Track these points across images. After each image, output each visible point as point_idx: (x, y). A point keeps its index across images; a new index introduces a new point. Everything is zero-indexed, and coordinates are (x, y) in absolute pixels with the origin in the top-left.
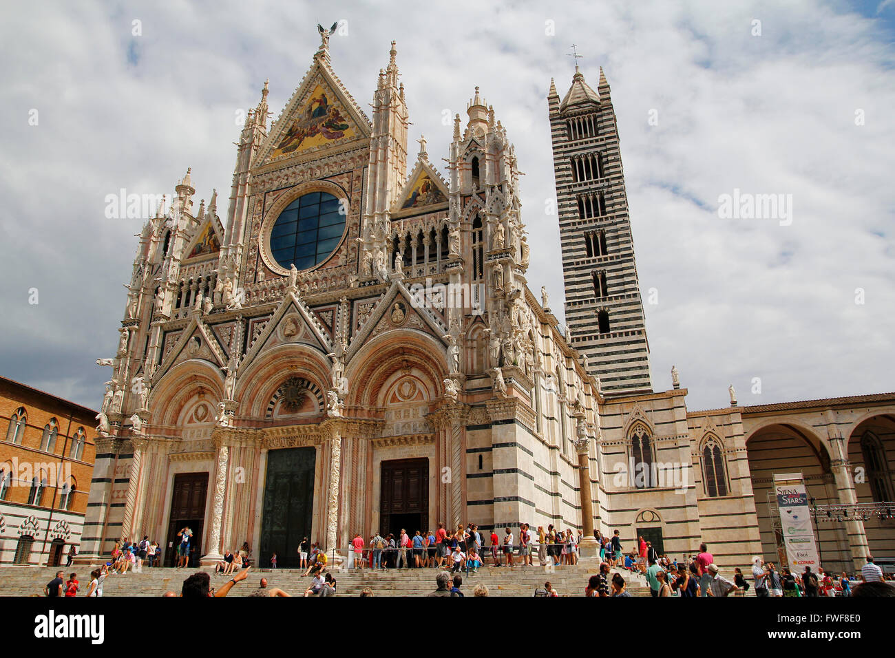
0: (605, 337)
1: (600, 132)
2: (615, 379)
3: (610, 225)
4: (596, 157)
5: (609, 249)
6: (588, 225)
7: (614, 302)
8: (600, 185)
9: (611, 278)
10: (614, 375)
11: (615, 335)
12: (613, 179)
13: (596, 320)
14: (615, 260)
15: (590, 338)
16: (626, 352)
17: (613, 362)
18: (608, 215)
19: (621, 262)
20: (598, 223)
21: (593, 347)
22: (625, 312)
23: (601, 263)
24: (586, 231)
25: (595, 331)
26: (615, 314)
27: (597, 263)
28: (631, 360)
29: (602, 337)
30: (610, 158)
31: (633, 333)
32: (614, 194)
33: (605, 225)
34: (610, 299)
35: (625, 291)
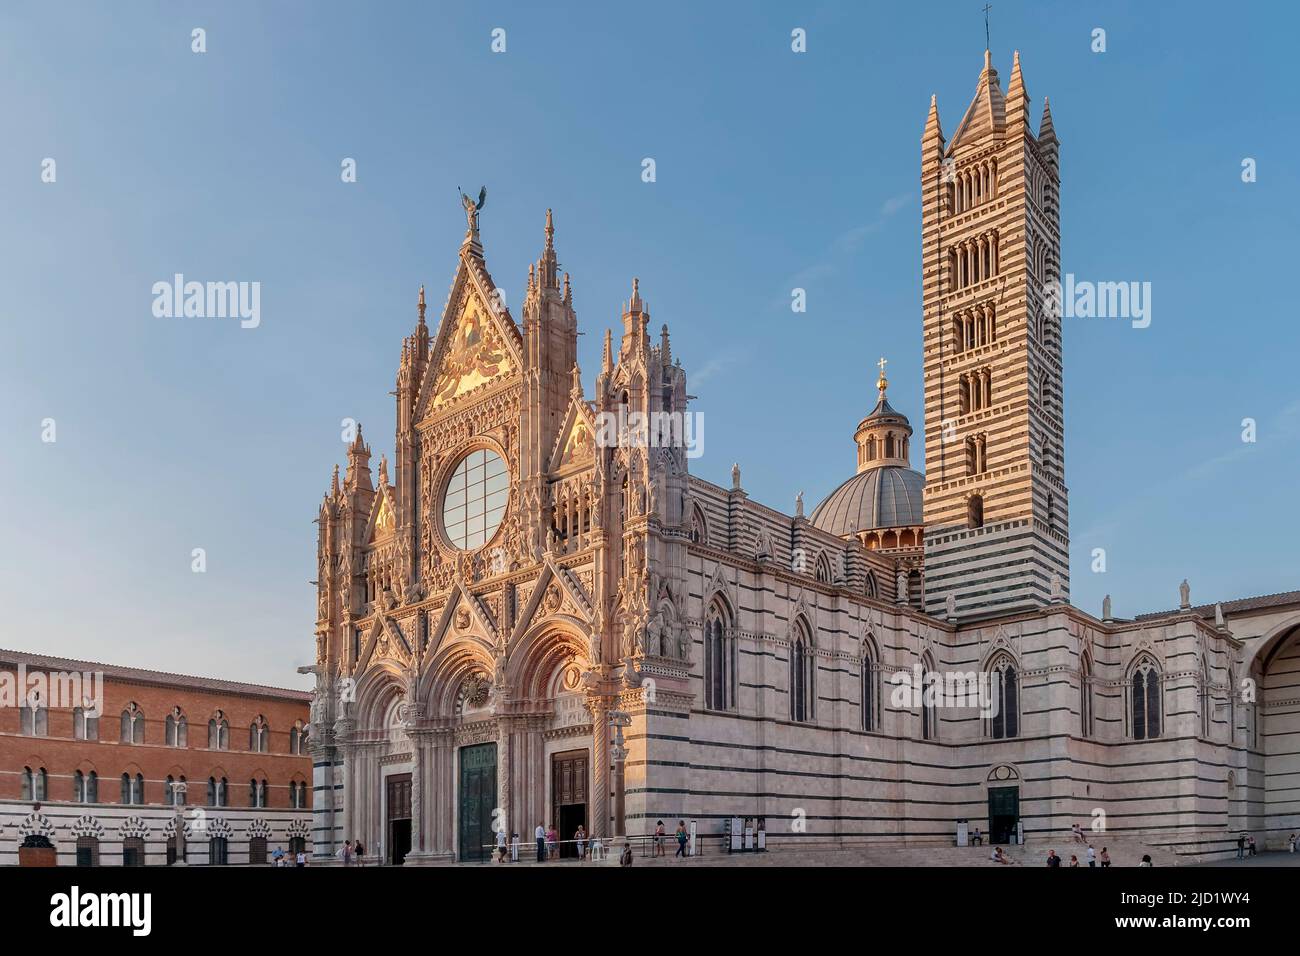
0: (976, 533)
1: (1001, 190)
2: (985, 593)
3: (999, 356)
4: (990, 239)
5: (994, 397)
6: (968, 361)
7: (993, 480)
8: (991, 289)
9: (993, 443)
10: (984, 587)
11: (989, 530)
12: (1011, 275)
13: (965, 510)
14: (1002, 414)
15: (955, 537)
16: (1003, 553)
17: (985, 569)
18: (998, 341)
19: (1008, 417)
20: (981, 357)
21: (959, 550)
22: (1008, 494)
23: (982, 420)
24: (963, 372)
25: (963, 526)
26: (993, 498)
27: (976, 422)
28: (1010, 564)
29: (972, 534)
30: (1009, 238)
31: (1016, 524)
32: (1011, 303)
33: (992, 359)
34: (988, 476)
35: (1010, 461)
